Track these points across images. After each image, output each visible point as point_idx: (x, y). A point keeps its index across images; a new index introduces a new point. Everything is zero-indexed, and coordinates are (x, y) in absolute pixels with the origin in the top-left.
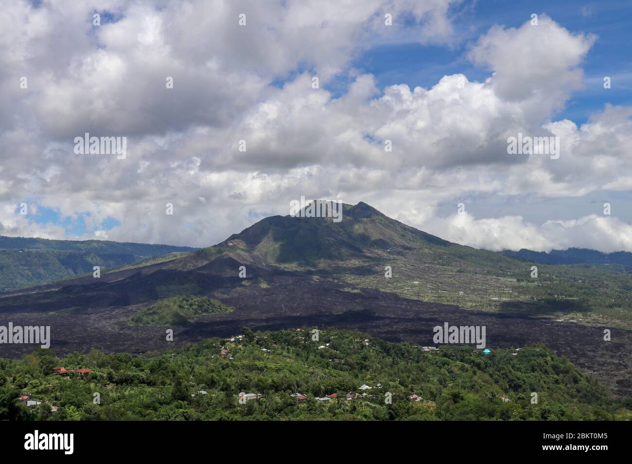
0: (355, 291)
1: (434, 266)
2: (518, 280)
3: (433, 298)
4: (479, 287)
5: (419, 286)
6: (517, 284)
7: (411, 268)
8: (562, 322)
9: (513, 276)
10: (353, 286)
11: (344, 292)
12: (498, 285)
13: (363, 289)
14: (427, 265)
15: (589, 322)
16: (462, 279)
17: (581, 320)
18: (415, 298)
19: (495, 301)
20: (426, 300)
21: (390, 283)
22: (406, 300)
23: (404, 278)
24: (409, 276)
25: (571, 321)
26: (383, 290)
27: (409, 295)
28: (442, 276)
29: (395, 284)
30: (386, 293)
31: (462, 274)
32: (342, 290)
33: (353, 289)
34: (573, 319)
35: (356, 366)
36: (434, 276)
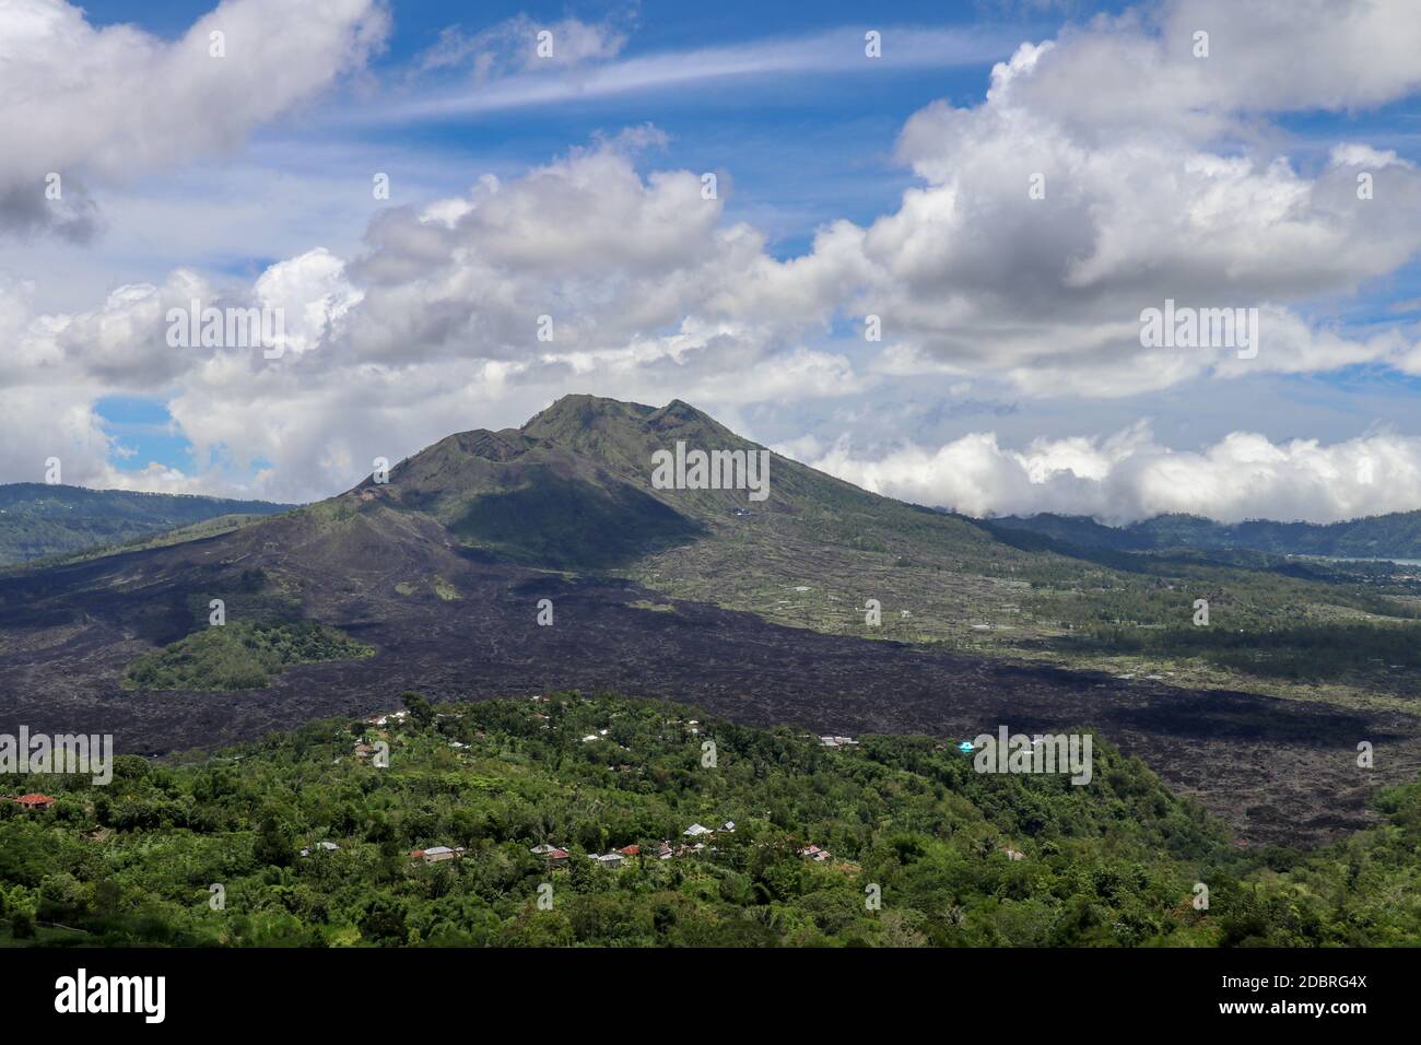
0: (663, 608)
1: (843, 551)
2: (1034, 585)
3: (843, 625)
4: (947, 600)
5: (810, 596)
6: (1031, 594)
7: (789, 554)
8: (1130, 680)
9: (1022, 574)
10: (658, 598)
11: (636, 610)
12: (989, 595)
13: (678, 604)
14: (827, 549)
15: (1190, 680)
16: (908, 581)
17: (1172, 674)
18: (801, 625)
19: (982, 632)
20: (824, 629)
21: (743, 590)
22: (779, 628)
23: (774, 578)
24: (786, 573)
25: (1151, 677)
26: (726, 606)
27: (786, 619)
28: (862, 573)
29: (755, 591)
30: (731, 612)
31: (907, 571)
32: (632, 606)
33: (657, 603)
34: (1154, 672)
35: (672, 782)
36: (842, 574)
